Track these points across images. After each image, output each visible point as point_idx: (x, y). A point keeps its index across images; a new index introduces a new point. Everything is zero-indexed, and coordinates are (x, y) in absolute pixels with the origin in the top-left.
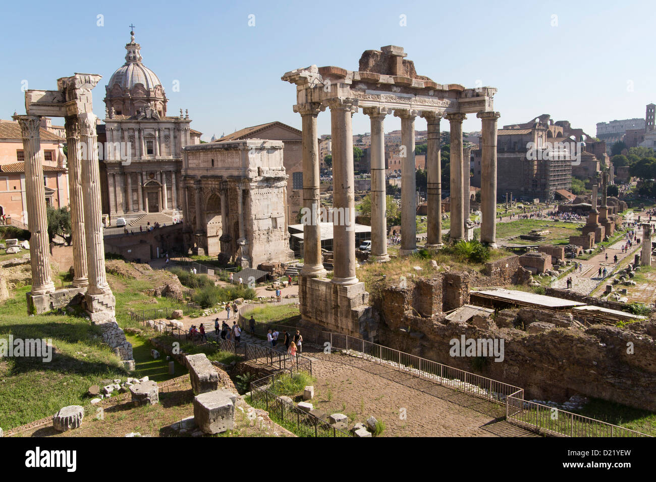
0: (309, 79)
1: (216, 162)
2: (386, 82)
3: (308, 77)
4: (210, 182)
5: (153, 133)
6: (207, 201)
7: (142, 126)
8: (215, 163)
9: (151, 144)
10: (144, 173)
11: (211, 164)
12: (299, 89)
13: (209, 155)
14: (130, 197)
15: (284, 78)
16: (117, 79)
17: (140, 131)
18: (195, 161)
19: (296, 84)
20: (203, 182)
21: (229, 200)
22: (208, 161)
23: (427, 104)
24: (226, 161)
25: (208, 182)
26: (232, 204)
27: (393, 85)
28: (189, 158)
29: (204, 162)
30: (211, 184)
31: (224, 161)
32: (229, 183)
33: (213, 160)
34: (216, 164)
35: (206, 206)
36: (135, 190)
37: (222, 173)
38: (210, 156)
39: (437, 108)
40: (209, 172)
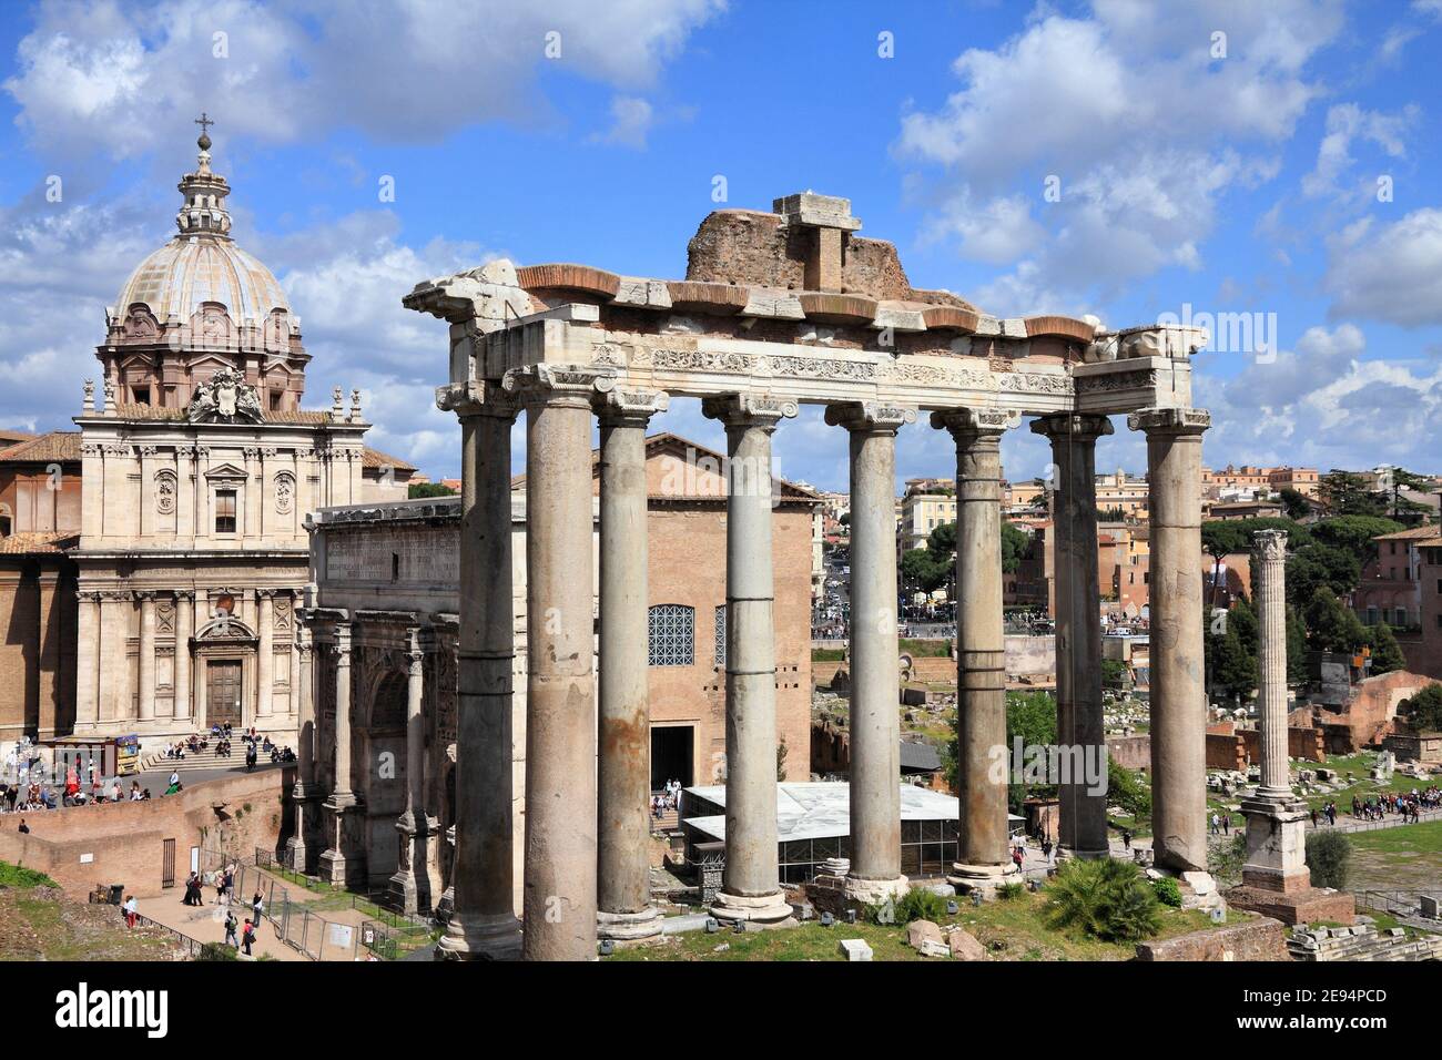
0: (478, 307)
1: (405, 563)
2: (770, 313)
3: (474, 298)
4: (385, 631)
5: (240, 464)
6: (374, 694)
7: (204, 440)
8: (403, 565)
9: (230, 500)
10: (201, 595)
11: (390, 570)
12: (456, 336)
13: (386, 542)
14: (147, 674)
15: (409, 302)
16: (143, 286)
17: (195, 456)
18: (346, 560)
19: (447, 320)
20: (365, 630)
21: (437, 690)
22: (382, 562)
23: (941, 383)
24: (433, 562)
25: (378, 630)
26: (443, 705)
27: (801, 321)
28: (330, 550)
29: (372, 562)
30: (389, 638)
31: (427, 561)
32: (438, 636)
33: (396, 558)
34: (405, 570)
35: (370, 709)
36: (166, 651)
37: (418, 600)
38: (388, 545)
39: (987, 395)
40: (382, 599)
